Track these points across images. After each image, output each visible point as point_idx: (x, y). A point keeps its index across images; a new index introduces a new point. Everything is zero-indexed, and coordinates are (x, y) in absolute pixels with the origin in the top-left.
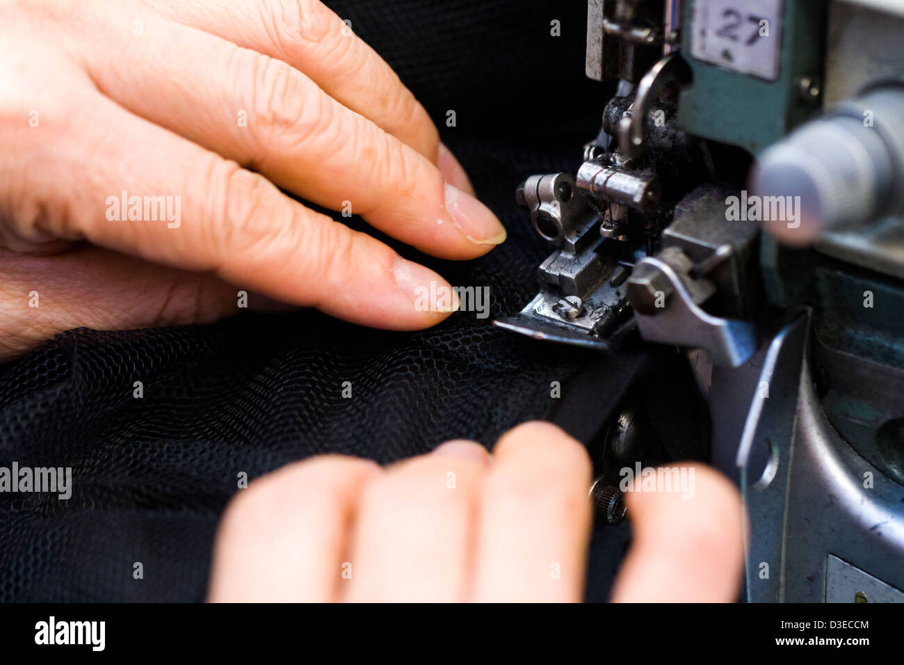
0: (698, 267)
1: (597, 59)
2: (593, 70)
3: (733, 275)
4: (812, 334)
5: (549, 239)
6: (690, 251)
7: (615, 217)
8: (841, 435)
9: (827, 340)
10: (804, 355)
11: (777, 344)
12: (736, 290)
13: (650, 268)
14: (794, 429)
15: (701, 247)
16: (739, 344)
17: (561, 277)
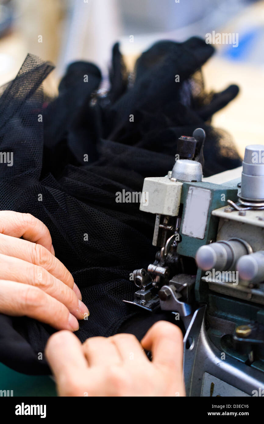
0: (177, 290)
1: (156, 240)
2: (154, 243)
3: (187, 292)
4: (206, 312)
5: (138, 286)
6: (176, 286)
7: (156, 281)
8: (211, 340)
9: (210, 314)
10: (204, 317)
11: (196, 312)
12: (187, 297)
13: (165, 288)
14: (199, 338)
15: (179, 284)
16: (187, 310)
17: (141, 295)
